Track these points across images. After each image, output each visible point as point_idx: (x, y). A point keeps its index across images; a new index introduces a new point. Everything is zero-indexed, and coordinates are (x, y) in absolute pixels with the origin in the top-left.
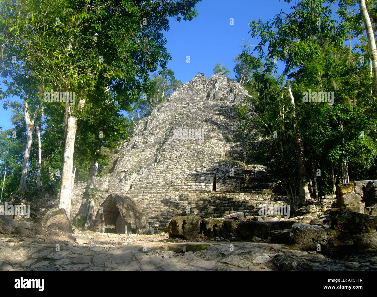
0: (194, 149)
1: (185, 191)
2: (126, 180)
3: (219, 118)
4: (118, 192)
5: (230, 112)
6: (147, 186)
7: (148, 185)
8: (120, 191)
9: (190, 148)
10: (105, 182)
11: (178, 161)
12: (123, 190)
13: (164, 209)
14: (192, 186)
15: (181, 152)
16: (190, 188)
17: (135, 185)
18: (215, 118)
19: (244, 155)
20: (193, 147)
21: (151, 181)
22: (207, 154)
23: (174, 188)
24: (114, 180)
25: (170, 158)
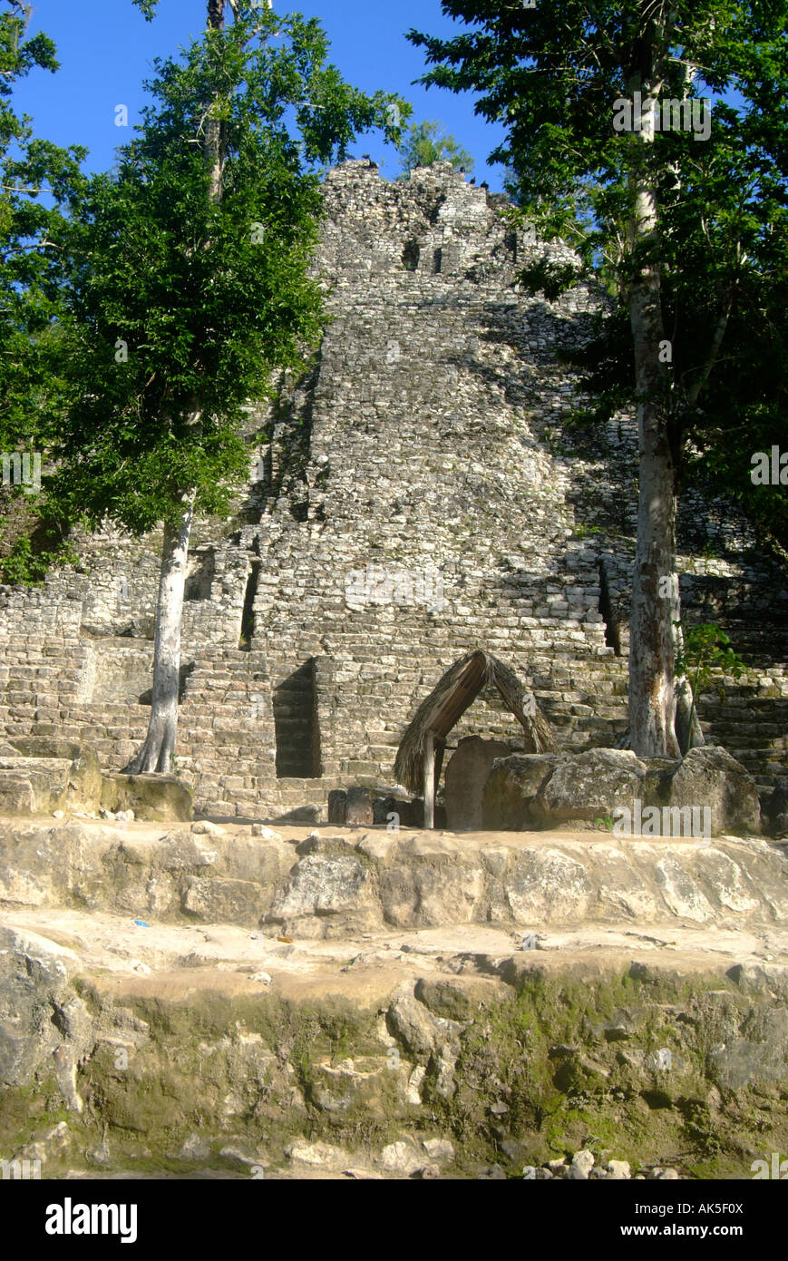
0: (458, 475)
1: (505, 649)
2: (225, 591)
3: (496, 352)
4: (197, 638)
5: (532, 333)
6: (327, 619)
7: (329, 614)
8: (209, 636)
9: (443, 471)
10: (106, 595)
11: (409, 522)
12: (220, 635)
13: (502, 721)
14: (524, 628)
15: (405, 484)
16: (521, 638)
17: (266, 614)
18: (482, 351)
19: (632, 513)
20: (451, 466)
21: (338, 601)
22: (516, 499)
23: (451, 636)
24: (144, 585)
25: (369, 504)
